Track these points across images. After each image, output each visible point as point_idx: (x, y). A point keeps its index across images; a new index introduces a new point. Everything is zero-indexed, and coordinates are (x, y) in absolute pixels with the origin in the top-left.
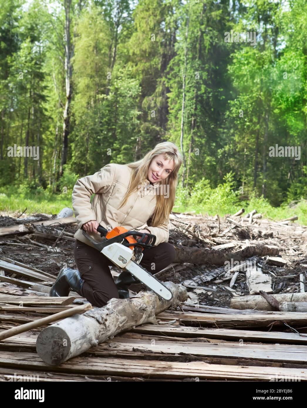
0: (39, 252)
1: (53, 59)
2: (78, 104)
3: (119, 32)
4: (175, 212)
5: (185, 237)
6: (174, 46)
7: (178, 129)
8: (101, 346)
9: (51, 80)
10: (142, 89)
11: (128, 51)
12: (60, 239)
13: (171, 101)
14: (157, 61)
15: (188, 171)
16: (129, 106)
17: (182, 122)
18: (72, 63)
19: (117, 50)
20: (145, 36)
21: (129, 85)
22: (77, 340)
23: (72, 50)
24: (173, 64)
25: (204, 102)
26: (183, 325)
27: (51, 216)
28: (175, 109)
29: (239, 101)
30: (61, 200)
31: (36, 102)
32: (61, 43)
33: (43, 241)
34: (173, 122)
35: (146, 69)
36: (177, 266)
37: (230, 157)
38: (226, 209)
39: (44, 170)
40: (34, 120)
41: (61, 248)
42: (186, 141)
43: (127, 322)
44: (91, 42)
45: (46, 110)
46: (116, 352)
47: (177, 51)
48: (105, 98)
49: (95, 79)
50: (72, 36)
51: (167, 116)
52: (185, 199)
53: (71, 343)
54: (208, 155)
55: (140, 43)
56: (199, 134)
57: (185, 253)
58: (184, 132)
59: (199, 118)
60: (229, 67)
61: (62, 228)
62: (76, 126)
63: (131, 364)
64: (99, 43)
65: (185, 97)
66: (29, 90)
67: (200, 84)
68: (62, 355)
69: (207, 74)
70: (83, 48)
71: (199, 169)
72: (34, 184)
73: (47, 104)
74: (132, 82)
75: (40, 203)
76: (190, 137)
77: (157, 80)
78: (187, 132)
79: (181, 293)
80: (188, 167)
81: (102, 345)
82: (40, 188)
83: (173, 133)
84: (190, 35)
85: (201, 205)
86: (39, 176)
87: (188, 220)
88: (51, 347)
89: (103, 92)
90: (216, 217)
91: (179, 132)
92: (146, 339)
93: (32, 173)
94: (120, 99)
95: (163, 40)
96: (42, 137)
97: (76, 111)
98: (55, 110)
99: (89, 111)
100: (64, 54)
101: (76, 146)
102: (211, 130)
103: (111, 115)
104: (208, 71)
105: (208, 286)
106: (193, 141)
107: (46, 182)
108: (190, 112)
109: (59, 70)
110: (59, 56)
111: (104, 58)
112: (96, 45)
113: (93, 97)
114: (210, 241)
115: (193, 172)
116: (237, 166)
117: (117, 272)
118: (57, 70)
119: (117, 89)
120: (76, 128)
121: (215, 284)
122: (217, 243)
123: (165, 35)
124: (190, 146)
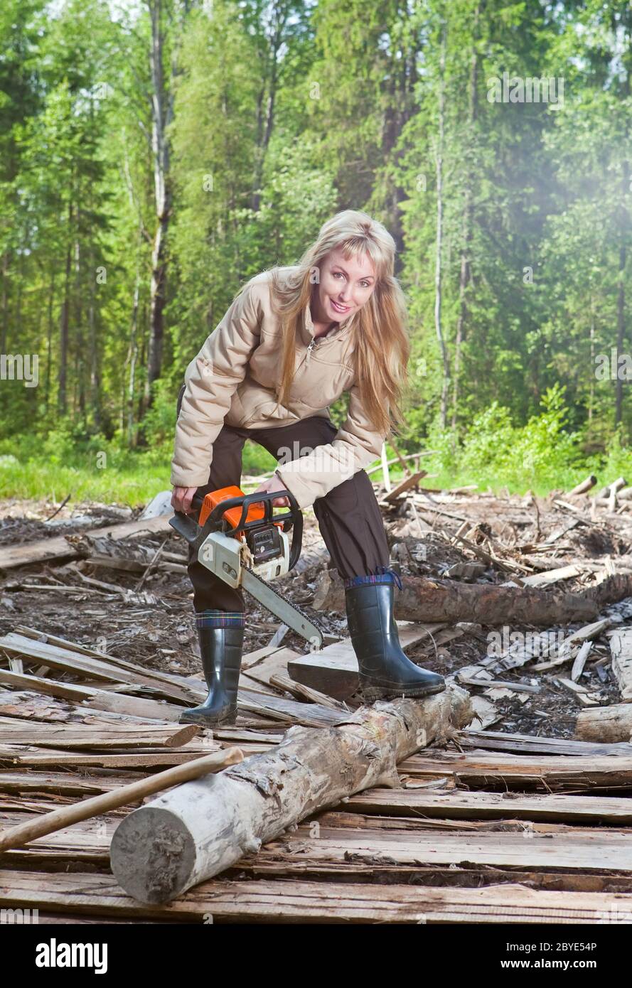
0: (103, 605)
1: (124, 129)
2: (186, 234)
3: (279, 61)
4: (428, 488)
5: (457, 557)
6: (412, 90)
7: (428, 286)
8: (267, 849)
9: (119, 179)
10: (338, 193)
11: (303, 105)
12: (154, 571)
13: (410, 220)
14: (374, 127)
15: (455, 386)
16: (308, 236)
17: (438, 270)
18: (168, 136)
19: (276, 103)
20: (342, 68)
21: (307, 184)
22: (210, 842)
23: (169, 105)
24: (412, 133)
25: (490, 221)
26: (464, 789)
27: (129, 511)
28: (420, 239)
29: (573, 216)
30: (149, 467)
31: (84, 231)
32: (142, 90)
33: (112, 577)
34: (417, 270)
35: (347, 146)
36: (440, 630)
37: (557, 351)
38: (551, 476)
39: (106, 394)
40: (81, 274)
41: (157, 594)
42: (450, 316)
43: (329, 788)
44: (214, 86)
45: (109, 249)
46: (303, 864)
47: (422, 102)
48: (250, 217)
49: (226, 174)
50: (169, 73)
51: (401, 256)
52: (452, 455)
53: (197, 850)
54: (504, 348)
55: (331, 85)
56: (479, 297)
57: (459, 598)
58: (443, 294)
59: (477, 259)
60: (546, 136)
61: (157, 543)
62: (181, 286)
63: (343, 896)
64: (234, 88)
65: (442, 211)
66: (67, 204)
67: (480, 178)
68: (174, 880)
69: (494, 153)
70: (194, 100)
71: (481, 380)
72: (84, 429)
73: (111, 235)
74: (315, 177)
75: (100, 476)
76: (457, 305)
77: (375, 171)
78: (450, 293)
79: (457, 707)
80: (456, 376)
81: (270, 846)
82: (98, 438)
83: (416, 295)
84: (451, 63)
85: (490, 469)
86: (95, 409)
87: (460, 509)
88: (146, 859)
89: (245, 205)
90: (528, 499)
91: (431, 294)
92: (375, 828)
93: (78, 402)
94: (286, 219)
95: (387, 77)
96: (100, 314)
97: (182, 249)
98: (131, 248)
99: (212, 249)
100: (150, 117)
101: (183, 333)
102: (508, 286)
103: (266, 256)
104: (496, 146)
105: (518, 679)
106: (465, 314)
107: (113, 421)
108: (457, 246)
109: (138, 154)
110: (138, 120)
111: (247, 122)
112: (226, 92)
113: (222, 216)
114: (518, 565)
115: (467, 388)
116: (573, 373)
117: (294, 650)
118: (134, 154)
119: (278, 196)
120: (182, 290)
121: (536, 673)
122: (536, 568)
123: (391, 64)
124: (459, 326)
